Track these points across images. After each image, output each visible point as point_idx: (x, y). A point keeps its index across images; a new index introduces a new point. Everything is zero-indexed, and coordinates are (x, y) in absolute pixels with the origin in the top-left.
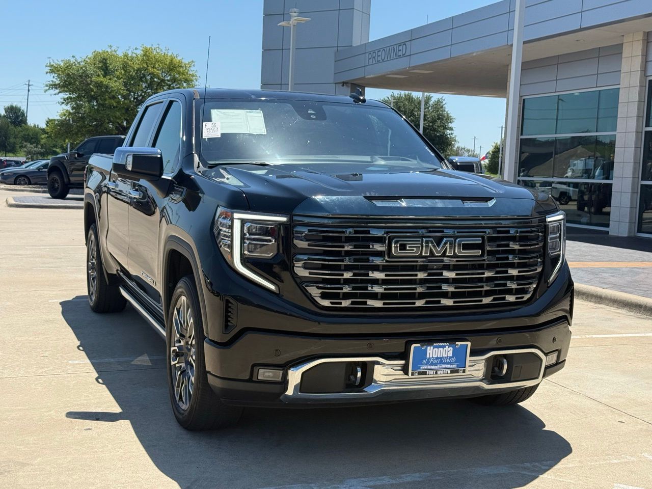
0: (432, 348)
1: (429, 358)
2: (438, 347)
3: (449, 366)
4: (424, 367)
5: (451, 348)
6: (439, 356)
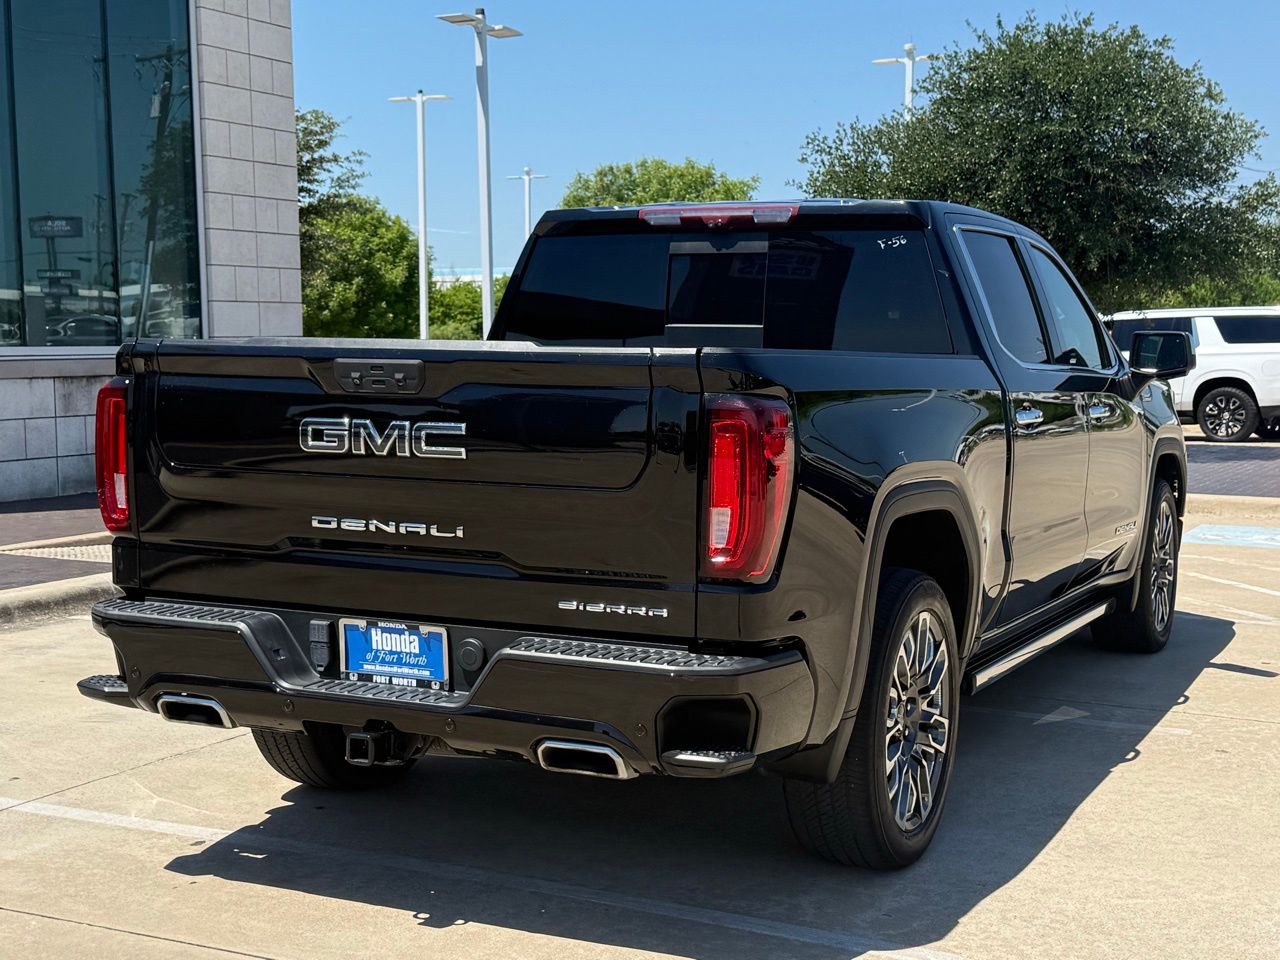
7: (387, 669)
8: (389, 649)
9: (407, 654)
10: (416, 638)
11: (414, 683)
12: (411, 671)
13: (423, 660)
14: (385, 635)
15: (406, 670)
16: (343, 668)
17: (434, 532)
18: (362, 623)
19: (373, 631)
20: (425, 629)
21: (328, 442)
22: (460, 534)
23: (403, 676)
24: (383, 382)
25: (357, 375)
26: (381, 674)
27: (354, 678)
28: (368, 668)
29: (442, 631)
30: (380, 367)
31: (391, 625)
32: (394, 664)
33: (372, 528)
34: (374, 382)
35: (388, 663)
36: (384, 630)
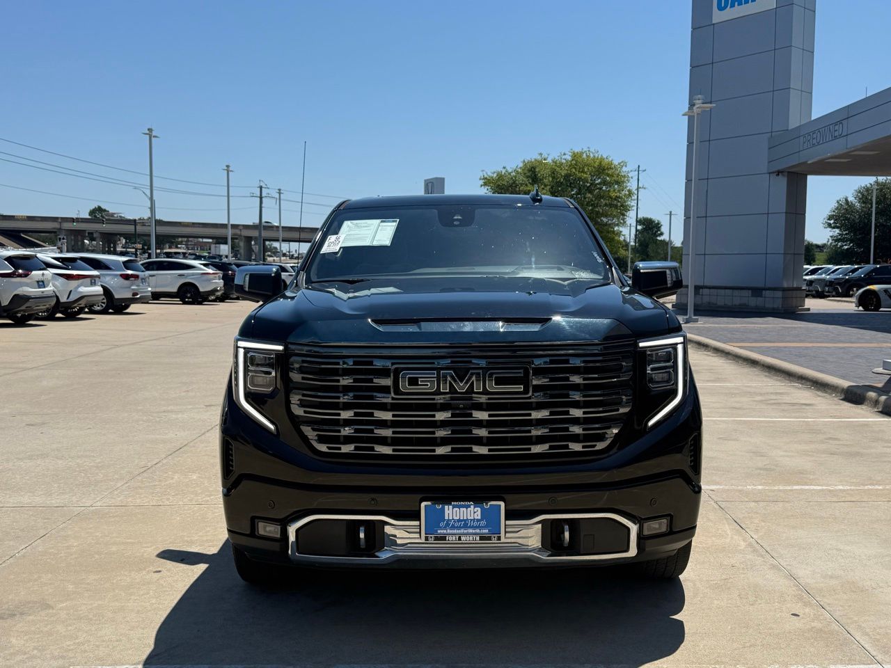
0: (451, 507)
1: (448, 520)
2: (459, 507)
3: (478, 531)
4: (442, 531)
5: (479, 509)
6: (462, 518)
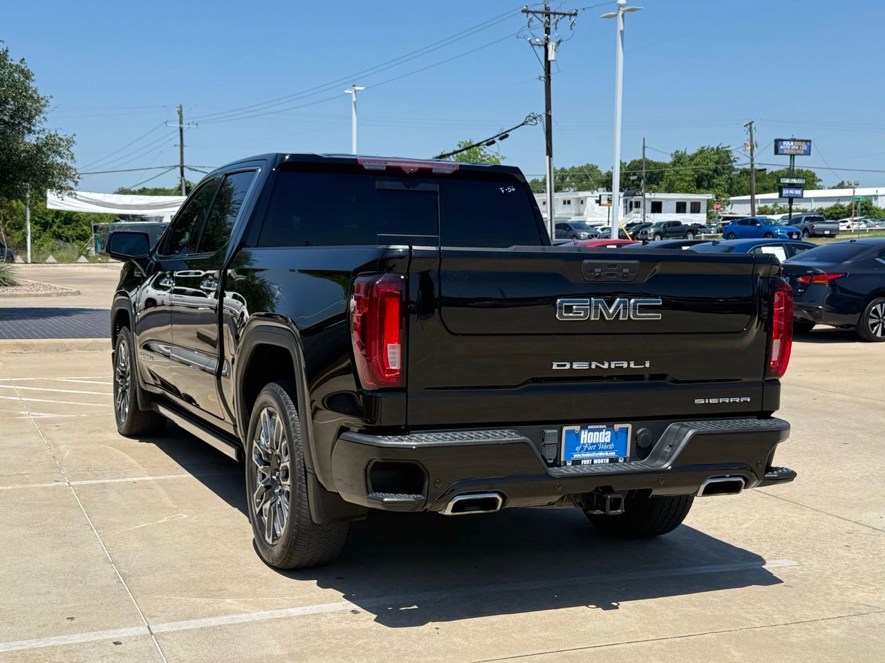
7: (588, 455)
8: (591, 442)
9: (602, 443)
10: (609, 433)
11: (608, 461)
12: (604, 454)
13: (612, 446)
14: (590, 433)
15: (601, 454)
16: (562, 459)
17: (632, 365)
18: (577, 428)
19: (583, 432)
20: (617, 427)
21: (575, 313)
22: (647, 365)
23: (600, 458)
24: (614, 275)
25: (599, 270)
26: (586, 459)
27: (569, 464)
28: (576, 456)
29: (629, 426)
30: (615, 265)
31: (597, 427)
32: (594, 451)
33: (593, 366)
34: (608, 275)
35: (590, 451)
36: (590, 431)
